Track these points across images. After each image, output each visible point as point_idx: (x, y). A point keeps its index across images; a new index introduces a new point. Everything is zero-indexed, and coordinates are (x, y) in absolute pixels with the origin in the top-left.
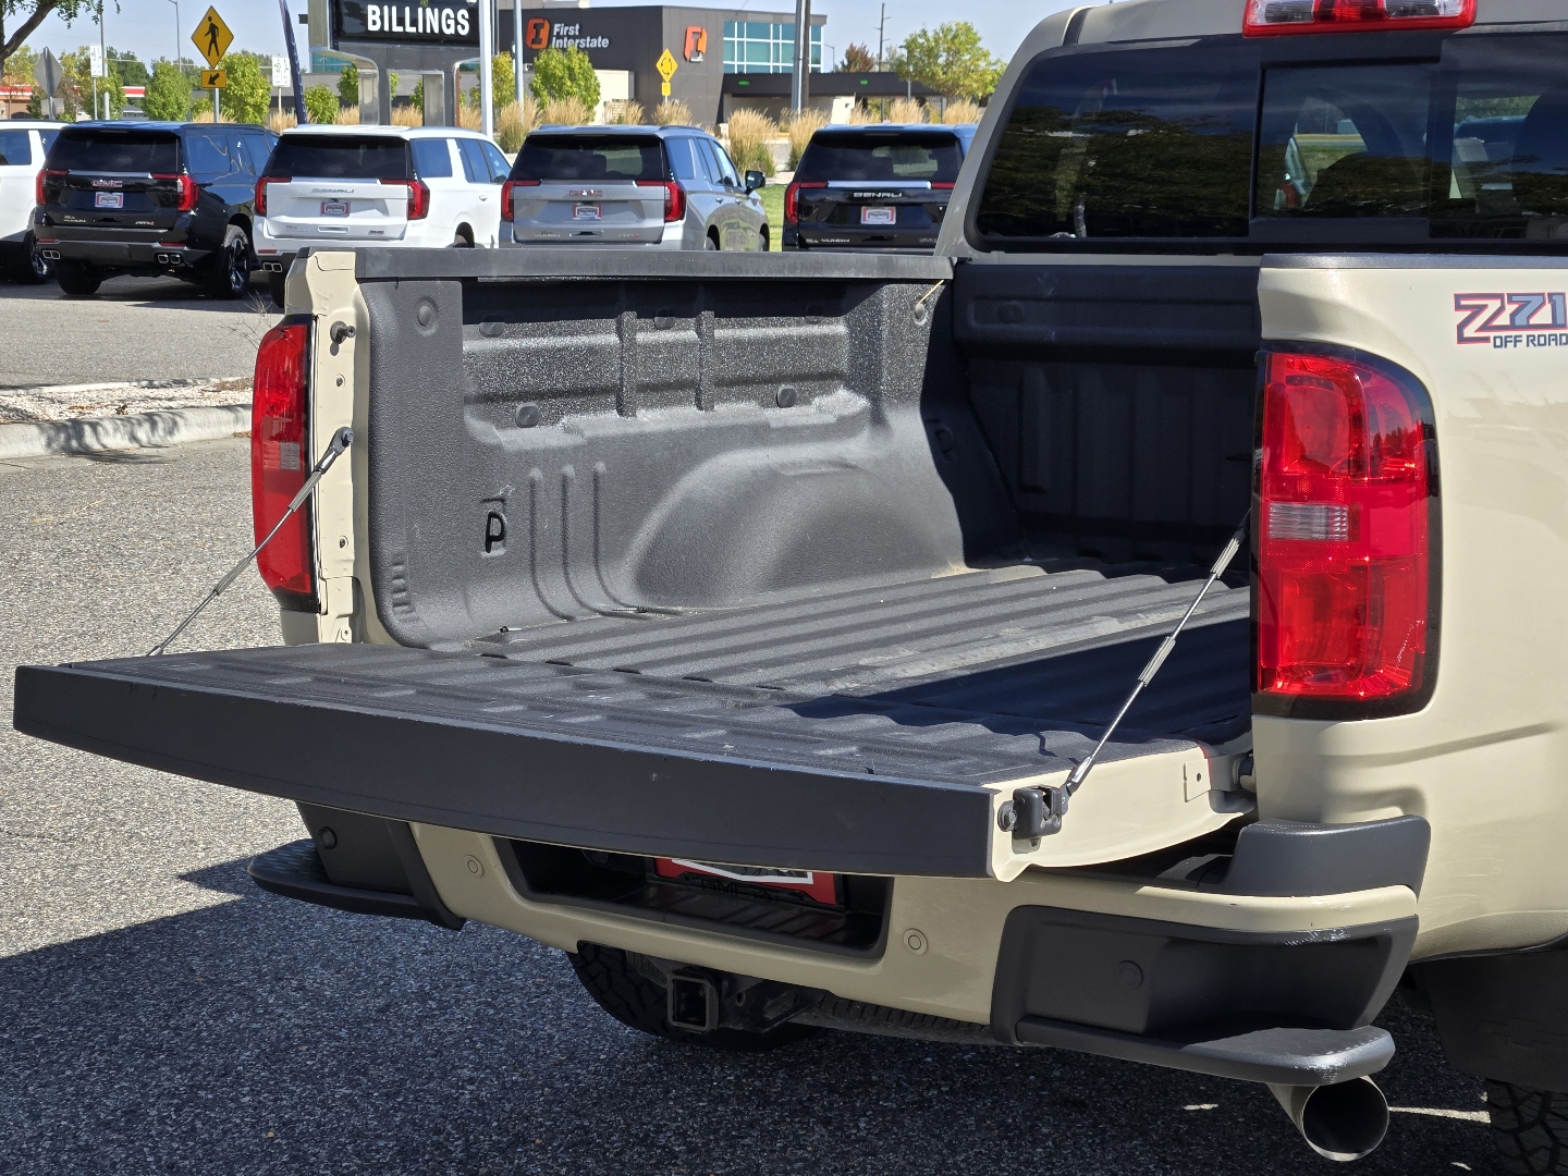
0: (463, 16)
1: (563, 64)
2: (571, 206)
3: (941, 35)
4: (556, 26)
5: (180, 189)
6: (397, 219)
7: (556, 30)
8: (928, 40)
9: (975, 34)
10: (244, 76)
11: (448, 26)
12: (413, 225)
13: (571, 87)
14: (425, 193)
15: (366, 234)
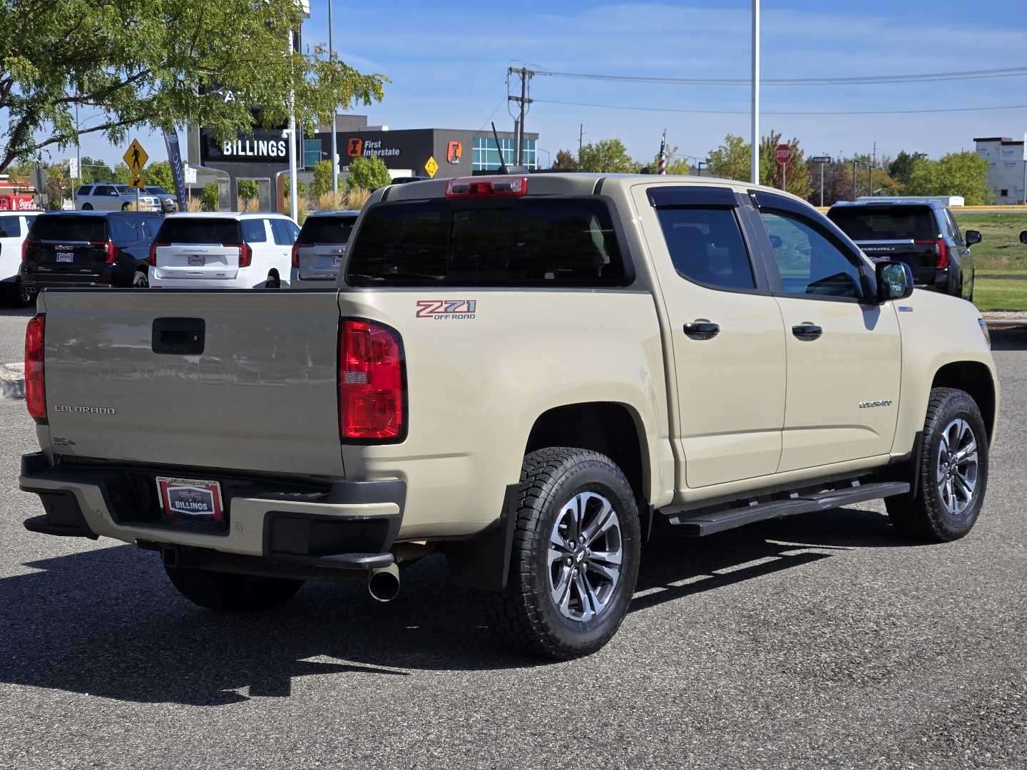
0: (282, 145)
1: (368, 166)
2: (332, 258)
3: (601, 147)
4: (367, 142)
5: (107, 251)
6: (232, 266)
7: (366, 145)
8: (592, 150)
9: (622, 147)
10: (167, 176)
11: (273, 151)
12: (242, 270)
13: (373, 181)
14: (249, 252)
15: (214, 276)
